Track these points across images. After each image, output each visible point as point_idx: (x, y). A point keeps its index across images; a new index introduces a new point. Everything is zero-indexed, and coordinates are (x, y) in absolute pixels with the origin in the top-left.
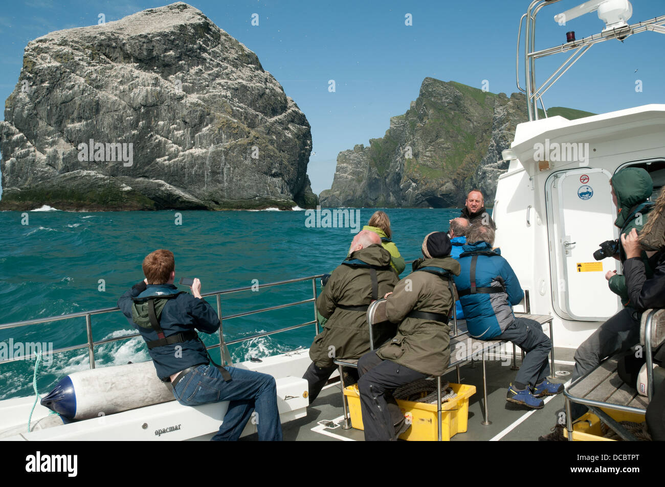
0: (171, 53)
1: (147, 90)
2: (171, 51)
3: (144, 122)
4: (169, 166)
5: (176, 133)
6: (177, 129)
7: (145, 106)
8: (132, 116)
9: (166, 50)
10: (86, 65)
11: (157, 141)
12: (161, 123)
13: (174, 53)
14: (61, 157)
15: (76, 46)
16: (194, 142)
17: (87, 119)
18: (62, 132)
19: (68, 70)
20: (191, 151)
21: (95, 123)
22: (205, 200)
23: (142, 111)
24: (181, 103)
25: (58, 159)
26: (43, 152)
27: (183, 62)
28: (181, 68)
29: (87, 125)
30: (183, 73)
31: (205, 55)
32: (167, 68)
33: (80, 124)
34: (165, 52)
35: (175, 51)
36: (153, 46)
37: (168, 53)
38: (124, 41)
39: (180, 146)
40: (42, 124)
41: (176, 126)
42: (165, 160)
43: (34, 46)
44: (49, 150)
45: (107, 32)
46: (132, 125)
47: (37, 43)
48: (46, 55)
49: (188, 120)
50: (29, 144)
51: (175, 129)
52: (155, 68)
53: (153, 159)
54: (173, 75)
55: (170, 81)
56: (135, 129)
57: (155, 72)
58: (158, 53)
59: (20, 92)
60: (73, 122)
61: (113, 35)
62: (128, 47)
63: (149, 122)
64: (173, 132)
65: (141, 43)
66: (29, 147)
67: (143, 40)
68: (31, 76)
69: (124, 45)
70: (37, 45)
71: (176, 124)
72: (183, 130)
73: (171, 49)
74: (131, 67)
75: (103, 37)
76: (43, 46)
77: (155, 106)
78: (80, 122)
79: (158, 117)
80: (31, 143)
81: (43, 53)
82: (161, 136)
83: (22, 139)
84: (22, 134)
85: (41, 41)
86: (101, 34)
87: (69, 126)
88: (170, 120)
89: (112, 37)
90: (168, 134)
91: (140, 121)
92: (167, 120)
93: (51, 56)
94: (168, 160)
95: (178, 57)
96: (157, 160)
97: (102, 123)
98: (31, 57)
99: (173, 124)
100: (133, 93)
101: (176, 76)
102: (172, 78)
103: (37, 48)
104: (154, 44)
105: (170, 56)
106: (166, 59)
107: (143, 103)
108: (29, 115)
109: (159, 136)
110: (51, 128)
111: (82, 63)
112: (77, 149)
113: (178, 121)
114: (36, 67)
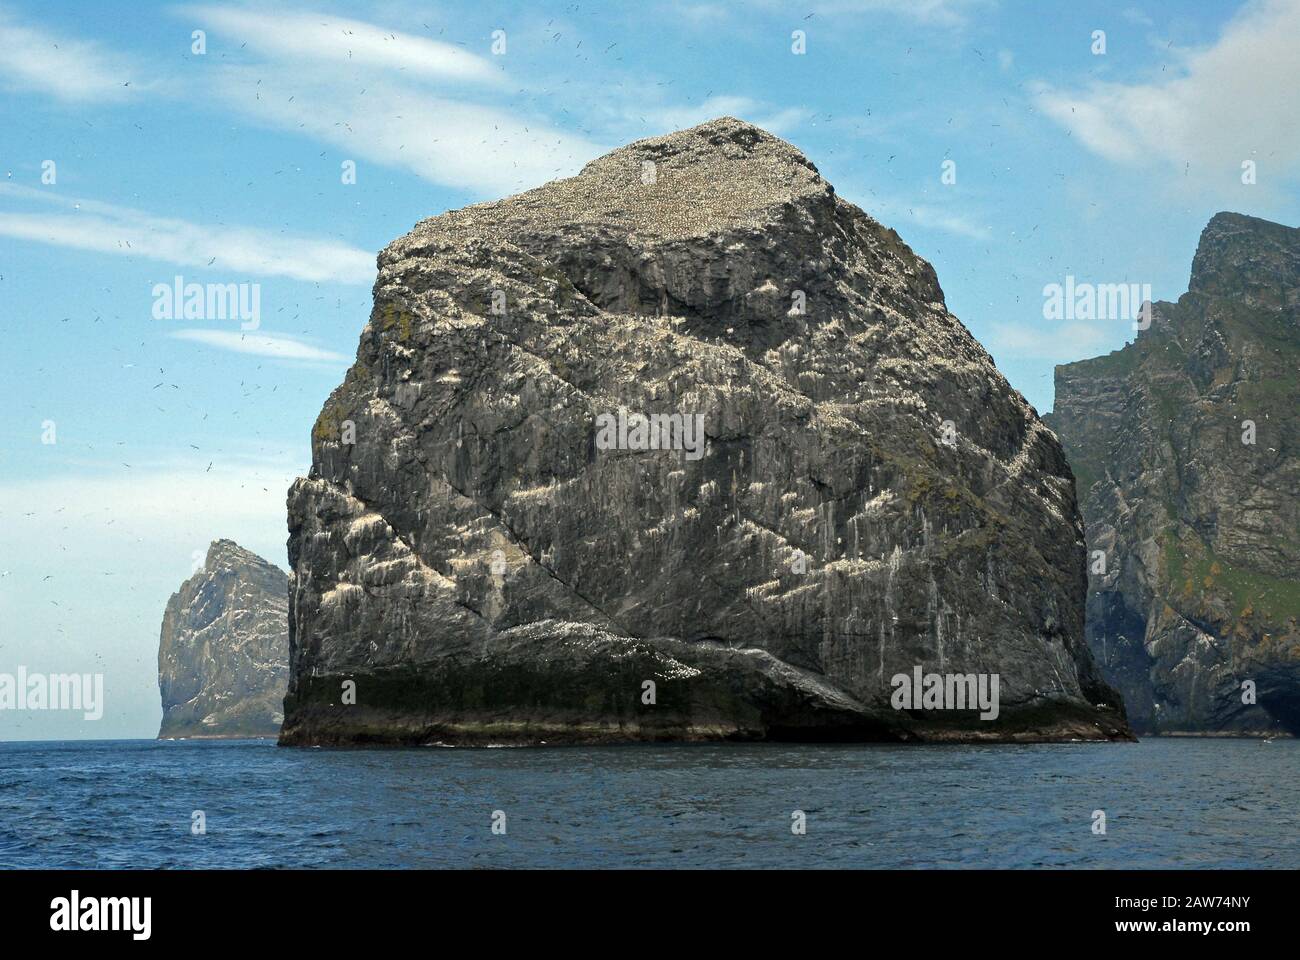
0: (769, 286)
1: (720, 393)
2: (769, 281)
3: (713, 483)
4: (781, 608)
5: (796, 513)
6: (798, 505)
7: (713, 441)
8: (680, 467)
9: (759, 280)
10: (547, 321)
11: (748, 537)
12: (757, 486)
13: (775, 288)
14: (499, 583)
16: (845, 543)
17: (564, 476)
18: (496, 511)
19: (504, 338)
20: (842, 564)
21: (587, 488)
22: (880, 705)
23: (707, 453)
24: (807, 430)
25: (490, 587)
26: (445, 570)
28: (791, 330)
29: (565, 493)
30: (799, 343)
31: (843, 287)
32: (759, 331)
33: (545, 489)
34: (756, 285)
35: (776, 282)
36: (728, 271)
37: (763, 289)
38: (646, 255)
39: (807, 551)
40: (440, 489)
41: (795, 494)
42: (770, 591)
43: (400, 267)
44: (460, 562)
45: (587, 224)
46: (682, 494)
47: (408, 255)
48: (442, 294)
49: (828, 480)
50: (399, 544)
51: (794, 503)
52: (731, 330)
53: (738, 590)
54: (775, 350)
55: (769, 367)
56: (691, 503)
57: (728, 341)
58: (739, 287)
59: (371, 397)
60: (526, 485)
61: (604, 233)
62: (656, 270)
63: (725, 485)
64: (789, 512)
65: (699, 263)
66: (401, 553)
67: (702, 252)
68: (406, 353)
69: (646, 263)
70: (411, 263)
71: (795, 491)
72: (815, 506)
73: (768, 277)
74: (661, 326)
75: (576, 239)
76: (429, 266)
77: (742, 439)
78: (546, 483)
79: (748, 470)
80: (407, 542)
81: (431, 287)
82: (758, 523)
83: (378, 529)
84: (377, 518)
85: (418, 252)
86: (567, 229)
87: (516, 494)
88: (779, 477)
89: (603, 239)
90: (776, 517)
91: (702, 483)
92: (773, 479)
93: (456, 297)
94: (779, 591)
95: (784, 299)
96: (748, 591)
97: (606, 488)
98: (404, 300)
99: (787, 491)
100: (683, 405)
101: (781, 353)
102: (772, 357)
103: (413, 272)
104: (728, 263)
105: (768, 294)
106: (756, 305)
107: (714, 431)
108: (403, 463)
109: (751, 524)
110: (466, 502)
111: (538, 317)
112: (537, 560)
113: (800, 480)
114: (424, 329)
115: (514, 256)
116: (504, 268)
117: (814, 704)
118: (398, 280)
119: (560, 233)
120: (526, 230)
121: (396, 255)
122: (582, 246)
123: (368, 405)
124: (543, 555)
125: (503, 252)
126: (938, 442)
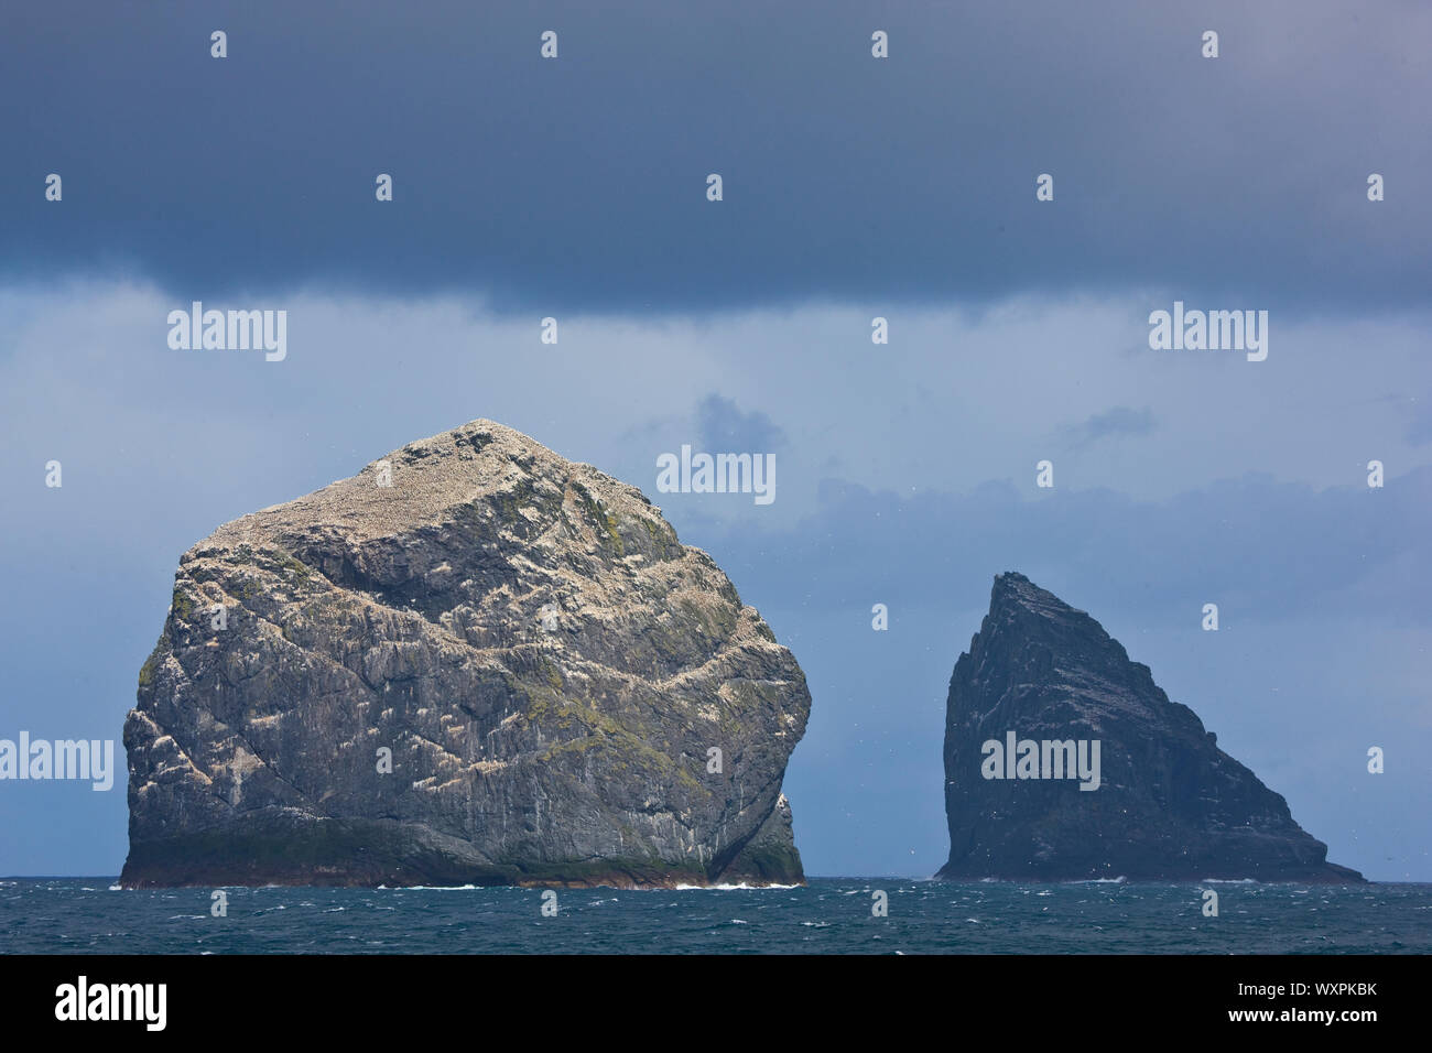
0: (445, 567)
1: (395, 647)
2: (445, 563)
3: (390, 710)
4: (436, 796)
5: (450, 729)
6: (453, 724)
7: (391, 681)
8: (368, 699)
9: (433, 564)
10: (285, 600)
11: (415, 747)
12: (422, 711)
13: (449, 568)
14: (239, 782)
15: (268, 562)
16: (485, 749)
17: (283, 709)
18: (241, 732)
19: (252, 613)
20: (478, 765)
21: (300, 715)
22: (502, 862)
23: (388, 689)
24: (461, 671)
25: (233, 785)
26: (209, 772)
27: (469, 582)
28: (464, 597)
29: (283, 721)
30: (469, 605)
31: (516, 561)
32: (434, 599)
33: (272, 718)
34: (432, 568)
35: (451, 564)
36: (408, 560)
37: (439, 569)
38: (356, 550)
39: (458, 755)
40: (205, 719)
41: (451, 716)
42: (430, 785)
43: (191, 566)
44: (216, 767)
45: (325, 526)
46: (368, 718)
47: (198, 557)
48: (214, 584)
49: (472, 706)
50: (182, 756)
51: (448, 722)
52: (414, 601)
53: (408, 784)
54: (449, 612)
55: (443, 625)
56: (375, 725)
57: (412, 608)
58: (417, 570)
59: (167, 656)
60: (259, 714)
61: (335, 532)
62: (360, 561)
63: (399, 711)
64: (446, 728)
65: (384, 556)
66: (183, 762)
67: (389, 548)
68: (187, 626)
69: (355, 556)
70: (196, 563)
71: (451, 713)
72: (464, 723)
73: (444, 560)
74: (366, 599)
75: (317, 537)
76: (208, 565)
77: (411, 679)
78: (273, 713)
79: (418, 700)
80: (187, 754)
81: (208, 579)
82: (423, 737)
83: (169, 744)
84: (169, 737)
85: (204, 554)
86: (314, 530)
87: (254, 721)
88: (439, 704)
89: (334, 537)
90: (436, 733)
91: (383, 710)
92: (435, 706)
93: (222, 586)
94: (435, 783)
95: (457, 575)
96: (415, 784)
97: (314, 716)
98: (187, 591)
99: (445, 714)
100: (369, 656)
101: (454, 614)
102: (447, 617)
103: (198, 569)
104: (409, 555)
105: (443, 573)
106: (433, 581)
107: (390, 674)
108: (182, 701)
109: (418, 738)
110: (221, 727)
111: (278, 597)
112: (268, 765)
113: (454, 706)
114: (197, 610)
115: (268, 553)
116: (260, 564)
117: (456, 862)
118: (186, 576)
119: (307, 533)
120: (289, 530)
121: (192, 556)
122: (320, 543)
123: (165, 662)
124: (272, 762)
125: (261, 551)
126: (569, 674)
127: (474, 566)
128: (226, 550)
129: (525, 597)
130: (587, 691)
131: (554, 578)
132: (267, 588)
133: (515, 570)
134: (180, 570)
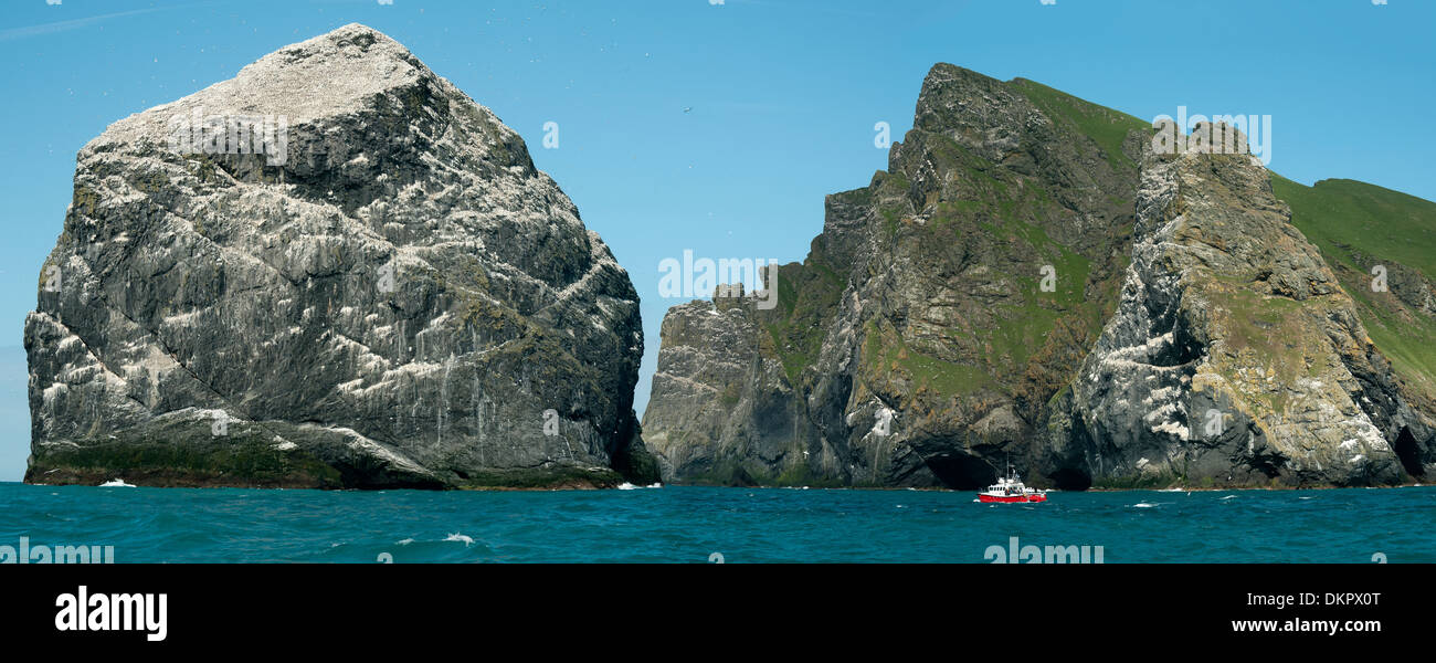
0: (361, 159)
1: (319, 242)
2: (361, 154)
3: (313, 308)
4: (365, 400)
5: (376, 330)
6: (379, 323)
7: (314, 276)
8: (289, 297)
9: (352, 154)
10: (193, 193)
11: (340, 347)
12: (347, 310)
13: (366, 160)
14: (156, 382)
15: (170, 155)
16: (414, 350)
17: (202, 306)
18: (154, 332)
19: (160, 207)
20: (407, 368)
21: (218, 313)
22: (437, 469)
23: (310, 286)
25: (150, 385)
26: (120, 373)
27: (385, 177)
28: (380, 191)
29: (203, 318)
30: (386, 201)
31: (426, 157)
32: (353, 191)
33: (188, 315)
34: (350, 158)
35: (369, 155)
36: (327, 148)
37: (356, 160)
39: (385, 357)
40: (116, 317)
41: (376, 316)
42: (356, 387)
43: (90, 161)
44: (130, 368)
46: (289, 317)
47: (96, 152)
48: (117, 178)
49: (402, 305)
50: (90, 356)
51: (374, 322)
52: (330, 194)
53: (332, 386)
54: (366, 206)
55: (361, 220)
56: (296, 323)
57: (328, 202)
58: (336, 160)
59: (71, 255)
60: (175, 313)
63: (322, 309)
64: (372, 329)
65: (304, 143)
66: (92, 362)
67: (306, 135)
68: (92, 222)
70: (97, 158)
71: (376, 313)
72: (392, 324)
73: (360, 151)
74: (279, 192)
76: (113, 158)
77: (335, 275)
78: (189, 311)
79: (340, 298)
80: (95, 354)
81: (110, 174)
82: (348, 337)
83: (77, 346)
84: (76, 338)
85: (103, 149)
87: (168, 320)
88: (364, 303)
90: (361, 333)
91: (304, 309)
92: (359, 304)
93: (127, 180)
94: (363, 387)
95: (374, 168)
96: (341, 386)
97: (232, 314)
98: (90, 184)
99: (370, 313)
100: (290, 250)
101: (372, 208)
102: (363, 212)
103: (100, 163)
104: (329, 142)
105: (360, 166)
106: (351, 173)
107: (312, 269)
108: (91, 300)
109: (342, 338)
110: (134, 326)
111: (185, 189)
112: (184, 366)
113: (380, 305)
114: (103, 204)
116: (162, 156)
118: (88, 171)
121: (89, 152)
123: (69, 261)
124: (188, 362)
125: (163, 144)
126: (493, 275)
127: (389, 160)
128: (125, 144)
129: (438, 195)
130: (510, 294)
131: (463, 178)
132: (174, 181)
133: (428, 167)
134: (80, 165)
